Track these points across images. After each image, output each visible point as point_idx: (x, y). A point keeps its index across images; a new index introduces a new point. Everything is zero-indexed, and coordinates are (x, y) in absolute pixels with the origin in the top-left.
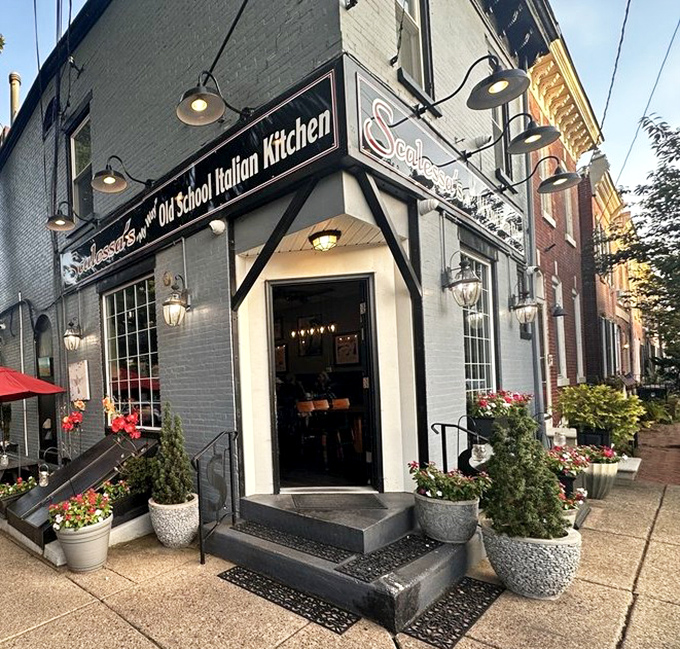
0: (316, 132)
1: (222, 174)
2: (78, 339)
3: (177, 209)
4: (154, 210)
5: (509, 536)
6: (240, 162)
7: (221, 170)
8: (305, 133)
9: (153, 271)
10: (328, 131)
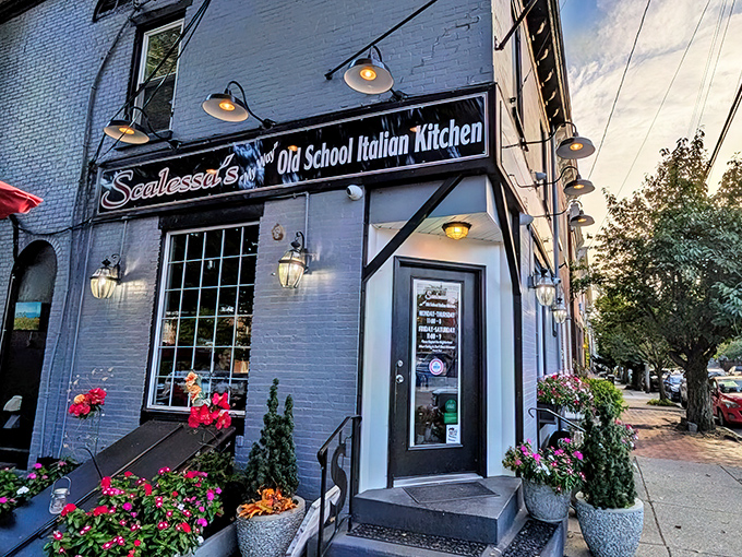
0: (469, 136)
1: (366, 143)
2: (115, 283)
3: (304, 161)
4: (272, 154)
5: (603, 509)
6: (389, 138)
7: (366, 138)
8: (459, 134)
9: (259, 220)
10: (479, 140)
